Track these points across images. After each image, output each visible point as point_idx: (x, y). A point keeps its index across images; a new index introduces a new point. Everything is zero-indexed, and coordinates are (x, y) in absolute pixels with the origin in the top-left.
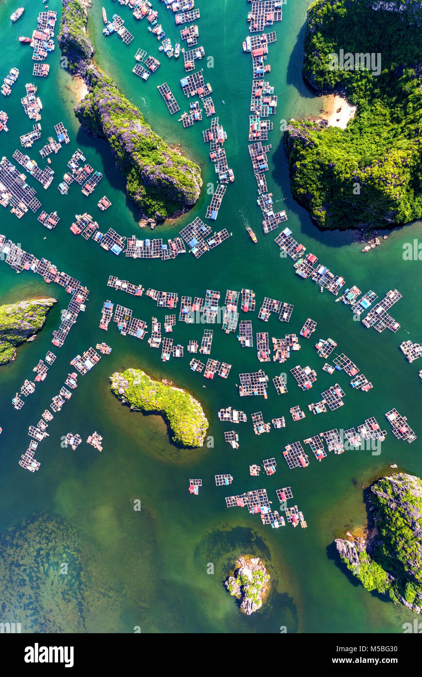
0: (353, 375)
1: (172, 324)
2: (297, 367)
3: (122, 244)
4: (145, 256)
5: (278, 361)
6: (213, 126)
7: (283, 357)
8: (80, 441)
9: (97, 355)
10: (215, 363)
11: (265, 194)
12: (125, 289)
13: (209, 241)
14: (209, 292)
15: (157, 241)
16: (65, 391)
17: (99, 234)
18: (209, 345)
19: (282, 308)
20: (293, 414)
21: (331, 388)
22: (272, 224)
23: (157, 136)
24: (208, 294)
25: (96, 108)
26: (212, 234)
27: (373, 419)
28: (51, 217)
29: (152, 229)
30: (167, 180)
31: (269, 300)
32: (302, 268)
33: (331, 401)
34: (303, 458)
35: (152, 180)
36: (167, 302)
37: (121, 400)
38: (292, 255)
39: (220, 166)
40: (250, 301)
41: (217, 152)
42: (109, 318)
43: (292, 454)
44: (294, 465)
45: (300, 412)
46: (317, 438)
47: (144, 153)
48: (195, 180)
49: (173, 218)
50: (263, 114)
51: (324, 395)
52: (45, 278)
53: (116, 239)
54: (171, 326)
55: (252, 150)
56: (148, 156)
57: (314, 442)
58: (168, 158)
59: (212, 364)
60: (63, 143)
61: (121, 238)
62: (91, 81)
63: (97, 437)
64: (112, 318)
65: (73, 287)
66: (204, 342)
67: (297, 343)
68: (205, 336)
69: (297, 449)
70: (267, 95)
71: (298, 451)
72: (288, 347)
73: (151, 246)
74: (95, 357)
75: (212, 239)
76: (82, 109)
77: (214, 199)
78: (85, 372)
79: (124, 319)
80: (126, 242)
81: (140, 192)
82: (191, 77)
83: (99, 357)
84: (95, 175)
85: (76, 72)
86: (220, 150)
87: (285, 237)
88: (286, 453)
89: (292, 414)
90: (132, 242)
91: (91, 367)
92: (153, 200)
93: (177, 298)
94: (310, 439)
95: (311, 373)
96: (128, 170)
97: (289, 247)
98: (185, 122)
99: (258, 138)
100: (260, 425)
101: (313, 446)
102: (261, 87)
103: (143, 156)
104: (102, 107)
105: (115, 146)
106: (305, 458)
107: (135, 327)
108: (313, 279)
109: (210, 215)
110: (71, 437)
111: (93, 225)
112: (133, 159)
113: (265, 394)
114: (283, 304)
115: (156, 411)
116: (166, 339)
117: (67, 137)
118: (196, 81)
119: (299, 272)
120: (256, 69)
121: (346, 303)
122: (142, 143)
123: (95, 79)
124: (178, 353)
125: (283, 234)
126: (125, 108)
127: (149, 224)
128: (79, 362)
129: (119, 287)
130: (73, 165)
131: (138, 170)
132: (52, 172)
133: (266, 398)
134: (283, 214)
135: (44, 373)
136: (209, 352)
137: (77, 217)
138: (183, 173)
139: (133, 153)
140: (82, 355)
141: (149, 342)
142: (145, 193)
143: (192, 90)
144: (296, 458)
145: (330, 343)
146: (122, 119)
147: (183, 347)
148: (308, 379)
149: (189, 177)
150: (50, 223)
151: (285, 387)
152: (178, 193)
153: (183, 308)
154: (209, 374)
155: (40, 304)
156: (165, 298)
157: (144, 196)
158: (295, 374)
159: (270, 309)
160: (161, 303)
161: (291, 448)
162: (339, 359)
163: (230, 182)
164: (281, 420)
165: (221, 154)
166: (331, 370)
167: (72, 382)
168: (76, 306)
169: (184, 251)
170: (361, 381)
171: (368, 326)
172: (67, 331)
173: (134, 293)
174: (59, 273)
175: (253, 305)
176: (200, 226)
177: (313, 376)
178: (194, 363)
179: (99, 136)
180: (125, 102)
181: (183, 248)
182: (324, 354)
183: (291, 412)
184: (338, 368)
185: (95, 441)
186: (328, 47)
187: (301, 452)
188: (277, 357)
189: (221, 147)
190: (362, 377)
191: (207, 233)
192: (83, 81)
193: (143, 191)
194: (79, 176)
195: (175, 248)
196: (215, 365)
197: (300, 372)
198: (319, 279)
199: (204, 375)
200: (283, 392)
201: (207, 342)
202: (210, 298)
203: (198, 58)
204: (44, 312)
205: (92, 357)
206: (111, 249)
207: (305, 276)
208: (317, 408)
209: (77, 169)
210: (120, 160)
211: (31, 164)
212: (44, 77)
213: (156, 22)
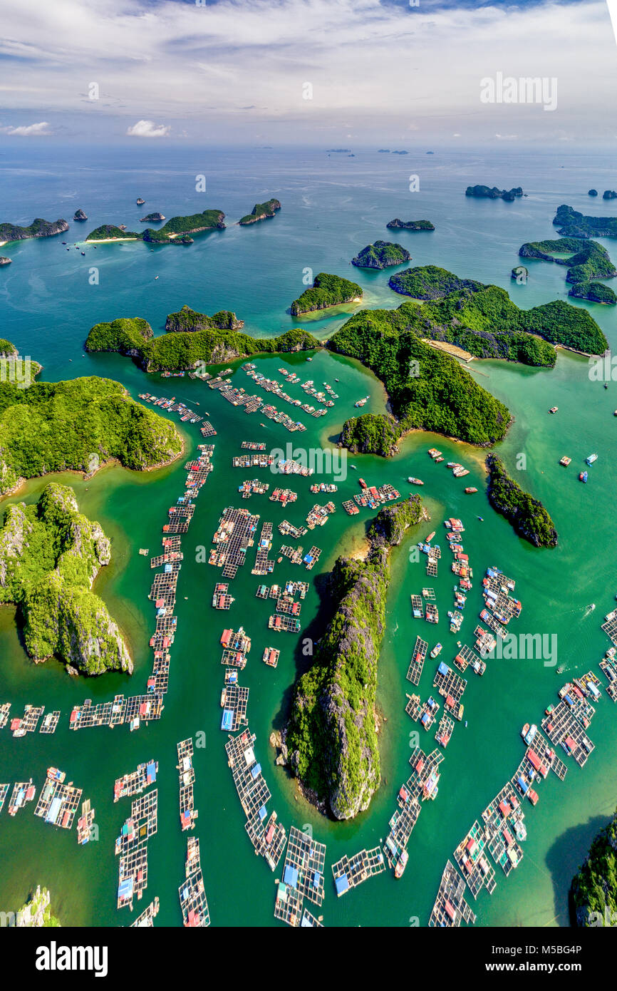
3: (237, 726)
4: (238, 782)
17: (235, 675)
23: (376, 674)
28: (226, 596)
30: (341, 734)
35: (329, 709)
39: (401, 824)
41: (411, 797)
47: (350, 672)
48: (363, 788)
49: (304, 792)
52: (155, 636)
53: (240, 708)
56: (350, 679)
58: (363, 714)
60: (305, 564)
61: (243, 716)
62: (374, 557)
65: (157, 685)
73: (254, 782)
76: (345, 565)
77: (360, 858)
81: (308, 701)
82: (453, 674)
84: (295, 621)
85: (371, 539)
86: (415, 801)
90: (246, 741)
92: (309, 731)
96: (322, 662)
98: (410, 707)
103: (347, 672)
104: (361, 583)
105: (336, 626)
109: (339, 873)
111: (241, 660)
112: (336, 660)
117: (312, 564)
118: (454, 685)
122: (358, 660)
123: (378, 560)
126: (376, 611)
127: (279, 751)
130: (290, 589)
132: (271, 570)
137: (241, 629)
138: (362, 757)
139: (342, 655)
142: (310, 712)
143: (443, 687)
146: (364, 614)
150: (219, 600)
155: (120, 652)
157: (306, 711)
168: (134, 710)
172: (96, 721)
174: (167, 651)
176: (316, 867)
180: (381, 605)
192: (369, 549)
193: (311, 704)
194: (284, 603)
203: (473, 668)
204: (111, 664)
206: (225, 712)
209: (289, 595)
210: (326, 641)
211: (266, 544)
212: (348, 514)
213: (465, 591)
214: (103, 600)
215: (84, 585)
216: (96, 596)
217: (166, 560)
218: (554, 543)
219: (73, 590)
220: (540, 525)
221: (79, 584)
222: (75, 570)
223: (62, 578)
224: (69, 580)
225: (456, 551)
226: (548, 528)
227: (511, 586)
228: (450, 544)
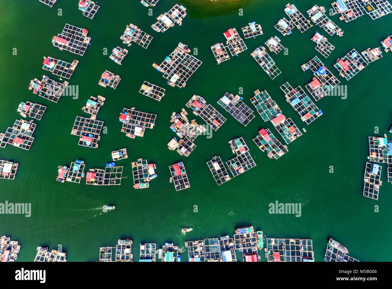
0: (88, 173)
2: (152, 126)
5: (178, 112)
7: (177, 121)
10: (237, 51)
14: (319, 114)
18: (260, 62)
19: (229, 171)
20: (113, 76)
21: (99, 137)
24: (317, 111)
27: (28, 147)
31: (249, 166)
32: (251, 237)
33: (87, 125)
34: (63, 44)
38: (276, 242)
40: (267, 145)
43: (78, 38)
44: (66, 30)
45: (108, 84)
46: (68, 76)
51: (100, 124)
57: (67, 69)
59: (239, 46)
66: (270, 60)
67: (177, 149)
68: (274, 67)
69: (78, 48)
71: (74, 46)
72: (181, 137)
88: (84, 34)
89: (115, 75)
94: (73, 68)
95: (133, 132)
97: (288, 248)
100: (135, 35)
101: (64, 65)
106: (61, 46)
108: (228, 237)
113: (158, 68)
114: (231, 176)
119: (250, 231)
121: (167, 244)
133: (154, 65)
136: (253, 55)
144: (71, 37)
145: (143, 182)
147: (284, 35)
148: (130, 124)
151: (146, 94)
154: (232, 35)
158: (149, 116)
159: (239, 158)
161: (84, 42)
162: (119, 176)
164: (119, 59)
166: (116, 155)
170: (75, 175)
171: (120, 243)
175: (260, 144)
177: (128, 131)
178: (258, 29)
182: (138, 165)
183: (118, 76)
184: (110, 165)
187: (71, 48)
188: (183, 115)
190: (78, 180)
196: (236, 49)
197: (145, 123)
198: (221, 243)
199: (234, 29)
200: (144, 87)
201: (266, 62)
202: (310, 109)
207: (239, 232)
208: (94, 104)
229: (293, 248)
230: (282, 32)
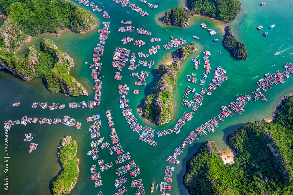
1: (105, 147)
3: (126, 107)
4: (127, 118)
6: (190, 113)
8: (30, 141)
9: (74, 124)
10: (99, 176)
11: (181, 149)
12: (109, 119)
13: (149, 139)
15: (135, 120)
16: (51, 121)
17: (124, 96)
18: (106, 169)
19: (141, 189)
22: (171, 161)
23: (173, 96)
24: (127, 154)
25: (167, 70)
26: (152, 139)
28: (119, 76)
29: (139, 115)
30: (160, 109)
31: (141, 181)
32: (163, 186)
35: (157, 104)
36: (113, 139)
37: (59, 146)
38: (165, 178)
39: (179, 125)
40: (135, 173)
41: (182, 121)
42: (93, 120)
47: (164, 95)
48: (167, 119)
49: (148, 120)
50: (207, 129)
52: (95, 87)
53: (126, 104)
54: (104, 147)
55: (192, 133)
56: (164, 97)
58: (168, 104)
59: (98, 175)
60: (148, 66)
61: (128, 105)
62: (174, 64)
63: (36, 146)
64: (93, 121)
65: (97, 99)
66: (106, 165)
68: (109, 164)
70: (214, 126)
73: (132, 118)
74: (73, 124)
75: (150, 140)
76: (163, 66)
77: (165, 131)
78: (64, 124)
79: (96, 126)
80: (127, 108)
82: (200, 95)
83: (74, 126)
84: (144, 83)
85: (173, 58)
86: (184, 121)
87: (170, 169)
90: (129, 110)
91: (68, 125)
92: (150, 108)
93: (118, 142)
96: (154, 93)
97: (168, 174)
98: (184, 103)
99: (198, 132)
102: (215, 122)
103: (163, 95)
104: (169, 72)
105: (159, 84)
107: (95, 132)
109: (159, 133)
110: (30, 135)
111: (126, 93)
112: (159, 92)
114: (143, 189)
115: (62, 165)
116: (97, 148)
117: (151, 66)
118: (200, 98)
119: (161, 186)
120: (219, 116)
122: (167, 92)
123: (176, 65)
124: (94, 157)
125: (171, 168)
126: (174, 80)
127: (140, 112)
128: (67, 119)
129: (108, 116)
130: (143, 74)
131: (156, 96)
132: (135, 68)
134: (178, 162)
135: (54, 108)
136: (102, 171)
137: (125, 85)
138: (167, 113)
139: (161, 91)
140: (70, 118)
141: (92, 142)
143: (196, 98)
146: (170, 81)
147: (98, 158)
149: (167, 116)
150: (117, 77)
152: (158, 116)
153: (115, 147)
154: (93, 177)
155: (83, 91)
156: (115, 137)
157: (148, 104)
159: (138, 184)
160: (112, 137)
163: (176, 133)
165: (183, 123)
167: (56, 121)
168: (90, 104)
169: (138, 132)
172: (78, 107)
173: (109, 123)
174: (100, 90)
175: (135, 176)
176: (152, 132)
178: (94, 167)
179: (158, 76)
180: (176, 78)
181: (139, 131)
185: (33, 147)
186: (244, 137)
189: (185, 121)
191: (151, 137)
192: (172, 61)
193: (150, 103)
194: (140, 78)
195: (137, 128)
196: (99, 177)
199: (91, 176)
201: (106, 167)
202: (126, 156)
203: (207, 94)
204: (80, 94)
205: (72, 123)
206: (121, 104)
207: (161, 190)
209: (142, 75)
210: (155, 88)
211: (133, 60)
212: (165, 49)
213: (207, 74)
214: (74, 77)
215: (66, 73)
216: (71, 76)
217: (96, 65)
218: (245, 58)
219: (62, 74)
220: (242, 52)
221: (64, 72)
222: (61, 68)
223: (57, 71)
224: (60, 71)
225: (206, 62)
226: (244, 53)
227: (225, 72)
228: (204, 60)
229: (168, 173)
230: (97, 158)
